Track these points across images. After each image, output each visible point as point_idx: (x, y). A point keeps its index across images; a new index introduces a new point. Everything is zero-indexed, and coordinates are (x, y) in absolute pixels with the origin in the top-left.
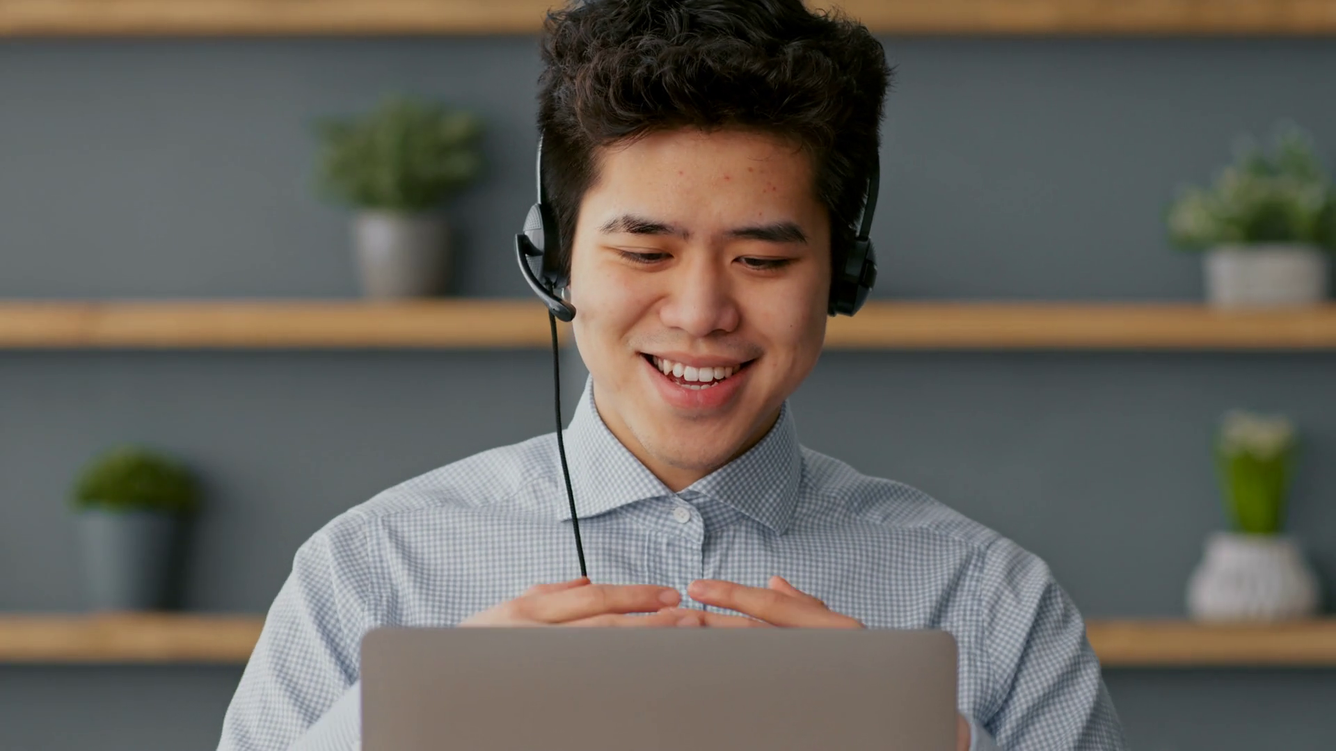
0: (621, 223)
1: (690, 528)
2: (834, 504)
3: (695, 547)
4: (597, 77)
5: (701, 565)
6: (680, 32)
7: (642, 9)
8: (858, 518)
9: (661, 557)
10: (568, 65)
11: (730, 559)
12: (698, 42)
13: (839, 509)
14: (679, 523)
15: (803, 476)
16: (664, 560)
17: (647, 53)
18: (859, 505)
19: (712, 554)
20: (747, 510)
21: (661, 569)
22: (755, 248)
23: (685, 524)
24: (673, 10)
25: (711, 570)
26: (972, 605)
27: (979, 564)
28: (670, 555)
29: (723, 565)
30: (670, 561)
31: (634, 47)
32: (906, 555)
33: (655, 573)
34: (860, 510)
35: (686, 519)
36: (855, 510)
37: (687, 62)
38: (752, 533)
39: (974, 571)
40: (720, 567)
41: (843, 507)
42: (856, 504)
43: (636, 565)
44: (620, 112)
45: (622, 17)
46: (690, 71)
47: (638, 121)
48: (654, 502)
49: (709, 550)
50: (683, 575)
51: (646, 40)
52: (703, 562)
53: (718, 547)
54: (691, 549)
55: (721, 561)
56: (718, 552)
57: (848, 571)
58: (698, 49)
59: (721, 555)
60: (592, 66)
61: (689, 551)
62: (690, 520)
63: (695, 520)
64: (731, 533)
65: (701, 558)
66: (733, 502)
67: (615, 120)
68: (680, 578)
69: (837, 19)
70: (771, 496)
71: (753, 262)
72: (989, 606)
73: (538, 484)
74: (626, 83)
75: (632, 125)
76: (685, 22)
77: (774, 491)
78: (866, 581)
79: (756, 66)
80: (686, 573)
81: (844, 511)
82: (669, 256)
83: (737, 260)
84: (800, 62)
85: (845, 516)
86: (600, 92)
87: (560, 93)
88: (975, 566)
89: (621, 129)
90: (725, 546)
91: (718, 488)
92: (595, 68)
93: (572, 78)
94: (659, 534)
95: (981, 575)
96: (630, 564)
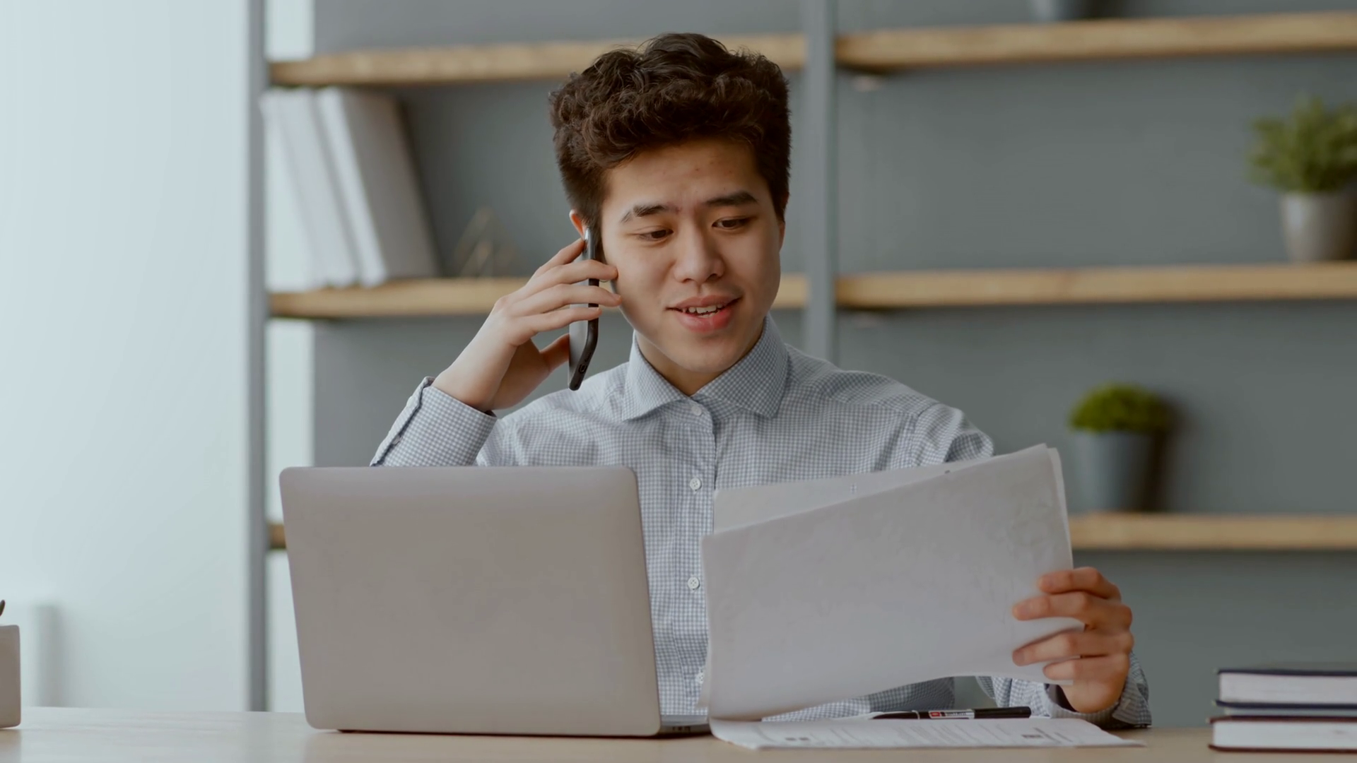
0: (633, 213)
1: (704, 419)
2: (811, 391)
3: (708, 431)
4: (596, 125)
5: (714, 443)
6: (644, 84)
7: (615, 76)
8: (831, 399)
9: (687, 440)
10: (574, 122)
11: (734, 438)
12: (659, 88)
13: (815, 394)
14: (696, 416)
15: (789, 374)
16: (690, 442)
17: (627, 102)
18: (831, 390)
19: (722, 435)
20: (741, 404)
21: (687, 449)
22: (726, 213)
23: (700, 416)
24: (636, 71)
25: (721, 447)
26: (905, 457)
27: (911, 428)
28: (694, 438)
29: (730, 443)
30: (694, 442)
31: (616, 100)
32: (860, 427)
33: (683, 452)
34: (833, 394)
35: (699, 414)
36: (828, 394)
37: (655, 102)
38: (750, 418)
39: (907, 433)
40: (727, 445)
41: (818, 393)
42: (828, 390)
43: (670, 447)
44: (617, 145)
45: (602, 85)
46: (657, 106)
47: (631, 148)
48: (678, 403)
49: (720, 433)
50: (703, 452)
51: (624, 94)
52: (716, 441)
53: (726, 430)
54: (706, 432)
55: (727, 440)
56: (726, 434)
57: (816, 441)
58: (660, 92)
59: (728, 436)
60: (591, 118)
61: (706, 434)
62: (702, 413)
63: (705, 413)
64: (735, 420)
65: (714, 438)
66: (729, 399)
67: (615, 151)
68: (700, 453)
69: (745, 55)
70: (759, 392)
71: (727, 224)
72: (916, 456)
73: (613, 396)
74: (617, 124)
75: (627, 152)
76: (646, 77)
77: (762, 389)
78: (829, 448)
79: (701, 96)
80: (705, 449)
81: (819, 396)
82: (671, 232)
83: (715, 225)
84: (730, 86)
85: (820, 398)
86: (600, 134)
87: (573, 143)
88: (908, 429)
89: (620, 156)
90: (730, 429)
91: (716, 391)
92: (593, 120)
93: (579, 131)
94: (685, 425)
95: (913, 435)
96: (666, 447)
